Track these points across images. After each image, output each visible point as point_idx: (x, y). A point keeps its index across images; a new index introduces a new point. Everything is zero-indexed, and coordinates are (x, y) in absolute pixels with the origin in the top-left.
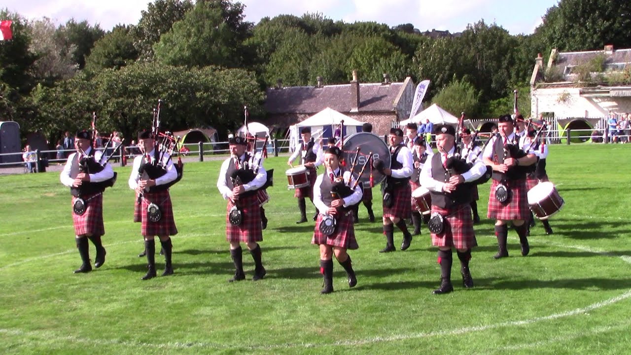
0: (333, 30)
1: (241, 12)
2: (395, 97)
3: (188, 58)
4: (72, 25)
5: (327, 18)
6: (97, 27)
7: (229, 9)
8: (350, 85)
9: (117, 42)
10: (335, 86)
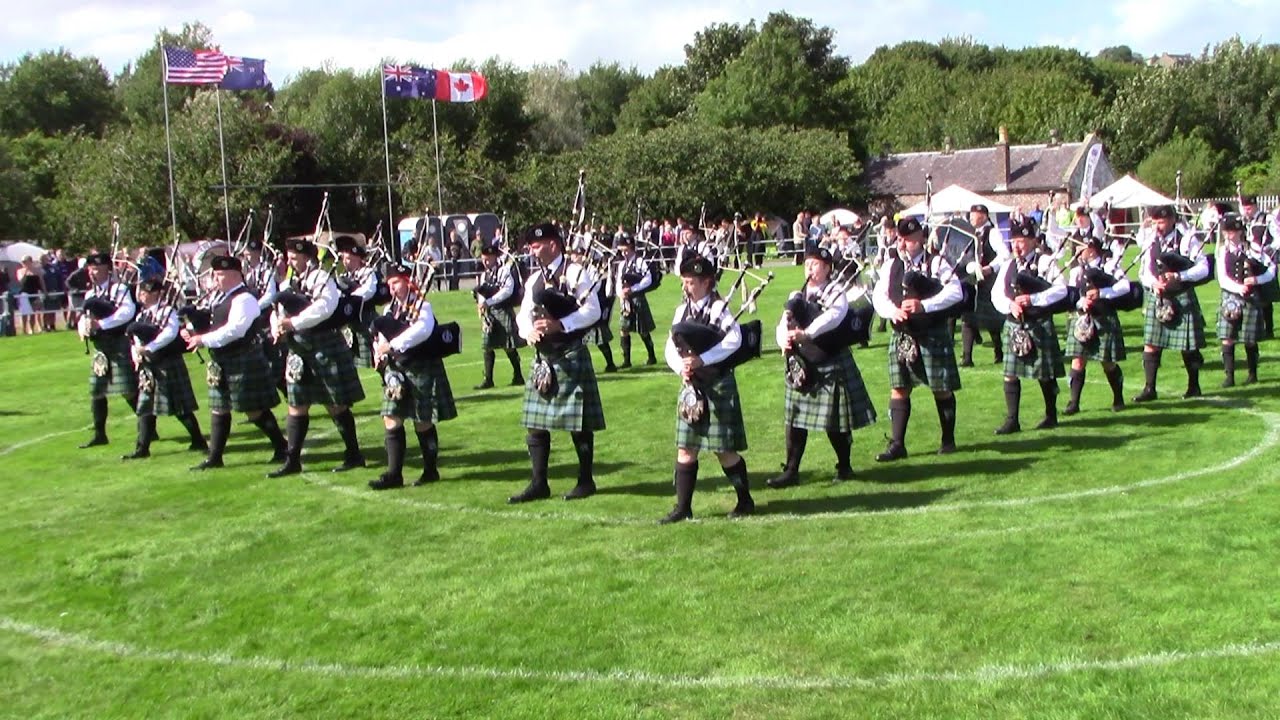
0: (986, 61)
1: (828, 41)
2: (1068, 165)
3: (747, 114)
4: (598, 71)
5: (979, 43)
6: (634, 71)
7: (812, 37)
8: (994, 149)
9: (658, 94)
10: (972, 151)
